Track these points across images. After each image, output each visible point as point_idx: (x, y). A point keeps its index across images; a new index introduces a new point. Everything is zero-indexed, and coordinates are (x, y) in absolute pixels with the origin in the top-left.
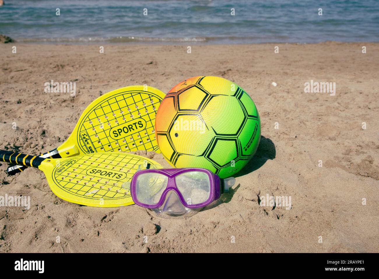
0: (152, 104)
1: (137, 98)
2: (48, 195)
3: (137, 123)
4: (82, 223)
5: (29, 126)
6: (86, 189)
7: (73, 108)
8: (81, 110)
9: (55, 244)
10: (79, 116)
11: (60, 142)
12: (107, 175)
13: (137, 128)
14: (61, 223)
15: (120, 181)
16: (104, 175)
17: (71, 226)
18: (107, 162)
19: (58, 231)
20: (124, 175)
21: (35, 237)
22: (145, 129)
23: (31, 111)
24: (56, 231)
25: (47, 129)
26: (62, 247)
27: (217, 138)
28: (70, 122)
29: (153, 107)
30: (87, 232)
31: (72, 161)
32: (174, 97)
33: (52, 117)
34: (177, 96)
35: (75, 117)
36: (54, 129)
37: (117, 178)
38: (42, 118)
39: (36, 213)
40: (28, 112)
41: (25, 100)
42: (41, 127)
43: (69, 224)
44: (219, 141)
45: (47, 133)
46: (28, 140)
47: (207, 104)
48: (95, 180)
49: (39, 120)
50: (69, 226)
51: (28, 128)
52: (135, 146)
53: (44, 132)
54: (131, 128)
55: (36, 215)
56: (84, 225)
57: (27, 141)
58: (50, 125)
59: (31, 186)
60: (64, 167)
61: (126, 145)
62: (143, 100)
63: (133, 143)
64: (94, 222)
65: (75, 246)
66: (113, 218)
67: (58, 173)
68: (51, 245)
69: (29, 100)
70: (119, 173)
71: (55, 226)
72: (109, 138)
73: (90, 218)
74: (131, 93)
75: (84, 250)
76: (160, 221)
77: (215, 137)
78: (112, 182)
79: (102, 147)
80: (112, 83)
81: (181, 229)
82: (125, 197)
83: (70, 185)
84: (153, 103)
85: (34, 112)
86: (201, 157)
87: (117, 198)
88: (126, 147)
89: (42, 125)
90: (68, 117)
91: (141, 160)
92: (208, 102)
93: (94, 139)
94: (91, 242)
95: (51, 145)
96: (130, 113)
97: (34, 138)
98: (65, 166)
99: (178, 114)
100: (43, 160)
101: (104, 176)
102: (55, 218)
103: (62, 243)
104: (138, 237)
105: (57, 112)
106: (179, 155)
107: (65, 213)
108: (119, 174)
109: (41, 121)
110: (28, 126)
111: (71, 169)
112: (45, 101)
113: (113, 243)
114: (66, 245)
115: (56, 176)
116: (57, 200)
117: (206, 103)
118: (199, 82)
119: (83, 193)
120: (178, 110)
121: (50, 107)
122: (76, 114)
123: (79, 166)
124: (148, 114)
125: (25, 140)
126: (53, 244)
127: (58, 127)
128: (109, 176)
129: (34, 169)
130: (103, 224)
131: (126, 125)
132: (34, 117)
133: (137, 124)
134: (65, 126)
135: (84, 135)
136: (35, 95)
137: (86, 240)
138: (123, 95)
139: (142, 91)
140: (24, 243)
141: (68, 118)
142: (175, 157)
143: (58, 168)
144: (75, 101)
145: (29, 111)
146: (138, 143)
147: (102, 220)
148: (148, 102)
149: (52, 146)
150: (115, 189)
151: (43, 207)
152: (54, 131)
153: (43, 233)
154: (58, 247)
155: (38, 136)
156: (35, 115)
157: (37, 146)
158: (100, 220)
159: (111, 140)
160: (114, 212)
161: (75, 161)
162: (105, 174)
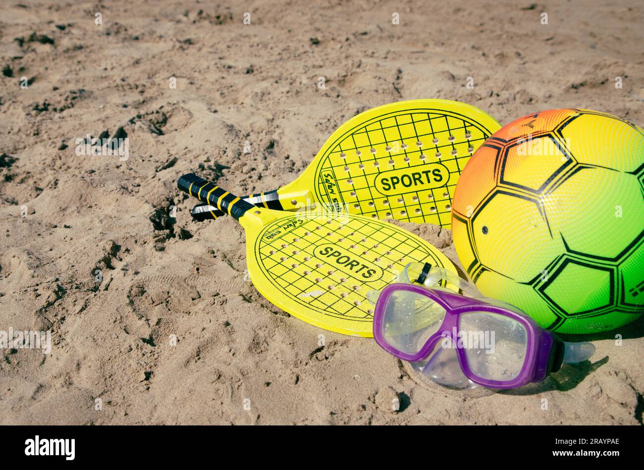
0: (468, 141)
1: (439, 124)
2: (240, 279)
3: (432, 171)
4: (277, 350)
5: (251, 127)
6: (303, 284)
7: (337, 100)
8: (348, 109)
9: (222, 378)
10: (341, 120)
11: (292, 172)
12: (348, 264)
13: (429, 182)
14: (242, 341)
15: (367, 283)
16: (343, 263)
17: (258, 351)
18: (358, 237)
19: (233, 355)
20: (379, 272)
21: (196, 355)
22: (446, 186)
23: (263, 94)
24: (231, 354)
25: (279, 139)
26: (232, 387)
27: (567, 259)
28: (322, 131)
29: (469, 147)
30: (280, 371)
31: (297, 220)
32: (499, 149)
33: (295, 114)
34: (505, 149)
35: (335, 121)
36: (290, 140)
37: (364, 275)
38: (276, 113)
39: (210, 310)
40: (257, 96)
41: (261, 67)
42: (271, 131)
43: (256, 346)
44: (570, 265)
45: (278, 146)
46: (241, 157)
47: (563, 182)
48: (324, 269)
49: (271, 117)
50: (254, 350)
51: (249, 129)
52: (420, 213)
53: (272, 145)
54: (417, 179)
55: (209, 314)
56: (279, 356)
57: (240, 159)
58: (287, 131)
59: (219, 253)
60: (280, 230)
61: (404, 209)
62: (449, 130)
63: (418, 207)
64: (297, 355)
65: (253, 392)
66: (333, 355)
67: (267, 240)
68: (216, 378)
69: (268, 69)
70: (371, 267)
71: (232, 345)
72: (373, 189)
73: (292, 344)
74: (428, 113)
75: (266, 403)
76: (414, 388)
77: (564, 255)
78: (351, 283)
79: (357, 203)
80: (431, 49)
81: (447, 418)
82: (365, 320)
83: (279, 270)
84: (470, 139)
85: (267, 99)
86: (525, 285)
87: (351, 318)
88: (403, 212)
89: (272, 129)
90: (322, 119)
91: (420, 248)
92: (566, 179)
93: (344, 186)
94: (280, 392)
95: (274, 176)
96: (421, 151)
97: (252, 155)
98: (282, 229)
99: (498, 189)
100: (249, 209)
101: (341, 266)
102: (236, 328)
103: (233, 380)
104: (361, 408)
105: (305, 104)
106: (483, 270)
107: (254, 324)
108: (369, 269)
109: (273, 119)
110: (249, 127)
111: (290, 238)
112: (293, 76)
113: (317, 407)
114: (239, 386)
115: (263, 244)
116: (252, 292)
117: (561, 179)
118: (562, 128)
119: (297, 292)
120: (499, 181)
121: (297, 92)
122: (337, 116)
123: (306, 234)
124: (456, 159)
125: (237, 156)
126: (219, 378)
127: (299, 139)
128: (351, 269)
129: (233, 221)
130: (311, 363)
131: (409, 172)
132: (264, 110)
133: (431, 175)
134: (311, 138)
135: (327, 177)
136: (281, 59)
137: (273, 386)
138: (411, 114)
139: (451, 112)
140: (177, 361)
141: (321, 121)
142: (476, 270)
143: (269, 231)
144: (346, 84)
145: (260, 94)
146: (426, 209)
147: (312, 354)
148: (459, 135)
149: (276, 177)
150: (352, 298)
151: (224, 301)
152: (289, 145)
153: (210, 351)
154: (225, 386)
155: (259, 152)
156: (267, 106)
157: (252, 172)
158: (309, 352)
159: (375, 194)
160: (339, 344)
161: (302, 221)
162: (345, 262)
